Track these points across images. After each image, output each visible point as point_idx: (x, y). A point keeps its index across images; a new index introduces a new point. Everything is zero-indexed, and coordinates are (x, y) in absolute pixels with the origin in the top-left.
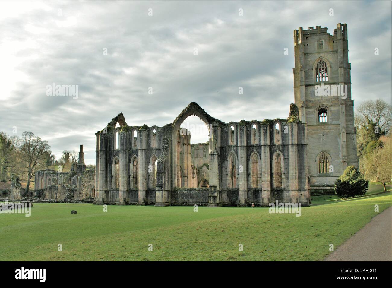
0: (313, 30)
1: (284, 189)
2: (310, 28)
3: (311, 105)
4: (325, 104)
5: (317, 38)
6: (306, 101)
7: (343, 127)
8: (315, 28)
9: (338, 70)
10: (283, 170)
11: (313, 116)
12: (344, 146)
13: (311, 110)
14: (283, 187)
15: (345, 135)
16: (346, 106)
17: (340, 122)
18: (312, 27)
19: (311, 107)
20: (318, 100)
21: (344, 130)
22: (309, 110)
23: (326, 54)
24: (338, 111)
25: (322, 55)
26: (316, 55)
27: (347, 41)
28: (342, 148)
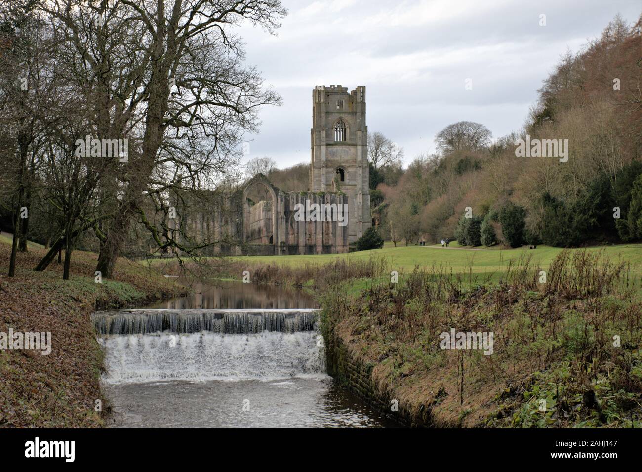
0: (334, 88)
1: (332, 245)
2: (331, 86)
3: (330, 165)
4: (343, 164)
5: (338, 97)
6: (326, 160)
7: (360, 189)
8: (336, 86)
9: (356, 132)
10: (331, 230)
11: (331, 175)
12: (360, 207)
13: (330, 169)
14: (330, 243)
15: (361, 196)
16: (363, 168)
17: (356, 184)
18: (334, 86)
19: (330, 167)
20: (337, 160)
21: (360, 192)
22: (328, 169)
23: (346, 115)
24: (355, 172)
25: (342, 115)
26: (336, 114)
27: (365, 103)
28: (358, 208)
